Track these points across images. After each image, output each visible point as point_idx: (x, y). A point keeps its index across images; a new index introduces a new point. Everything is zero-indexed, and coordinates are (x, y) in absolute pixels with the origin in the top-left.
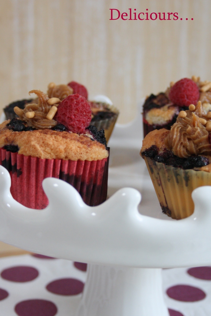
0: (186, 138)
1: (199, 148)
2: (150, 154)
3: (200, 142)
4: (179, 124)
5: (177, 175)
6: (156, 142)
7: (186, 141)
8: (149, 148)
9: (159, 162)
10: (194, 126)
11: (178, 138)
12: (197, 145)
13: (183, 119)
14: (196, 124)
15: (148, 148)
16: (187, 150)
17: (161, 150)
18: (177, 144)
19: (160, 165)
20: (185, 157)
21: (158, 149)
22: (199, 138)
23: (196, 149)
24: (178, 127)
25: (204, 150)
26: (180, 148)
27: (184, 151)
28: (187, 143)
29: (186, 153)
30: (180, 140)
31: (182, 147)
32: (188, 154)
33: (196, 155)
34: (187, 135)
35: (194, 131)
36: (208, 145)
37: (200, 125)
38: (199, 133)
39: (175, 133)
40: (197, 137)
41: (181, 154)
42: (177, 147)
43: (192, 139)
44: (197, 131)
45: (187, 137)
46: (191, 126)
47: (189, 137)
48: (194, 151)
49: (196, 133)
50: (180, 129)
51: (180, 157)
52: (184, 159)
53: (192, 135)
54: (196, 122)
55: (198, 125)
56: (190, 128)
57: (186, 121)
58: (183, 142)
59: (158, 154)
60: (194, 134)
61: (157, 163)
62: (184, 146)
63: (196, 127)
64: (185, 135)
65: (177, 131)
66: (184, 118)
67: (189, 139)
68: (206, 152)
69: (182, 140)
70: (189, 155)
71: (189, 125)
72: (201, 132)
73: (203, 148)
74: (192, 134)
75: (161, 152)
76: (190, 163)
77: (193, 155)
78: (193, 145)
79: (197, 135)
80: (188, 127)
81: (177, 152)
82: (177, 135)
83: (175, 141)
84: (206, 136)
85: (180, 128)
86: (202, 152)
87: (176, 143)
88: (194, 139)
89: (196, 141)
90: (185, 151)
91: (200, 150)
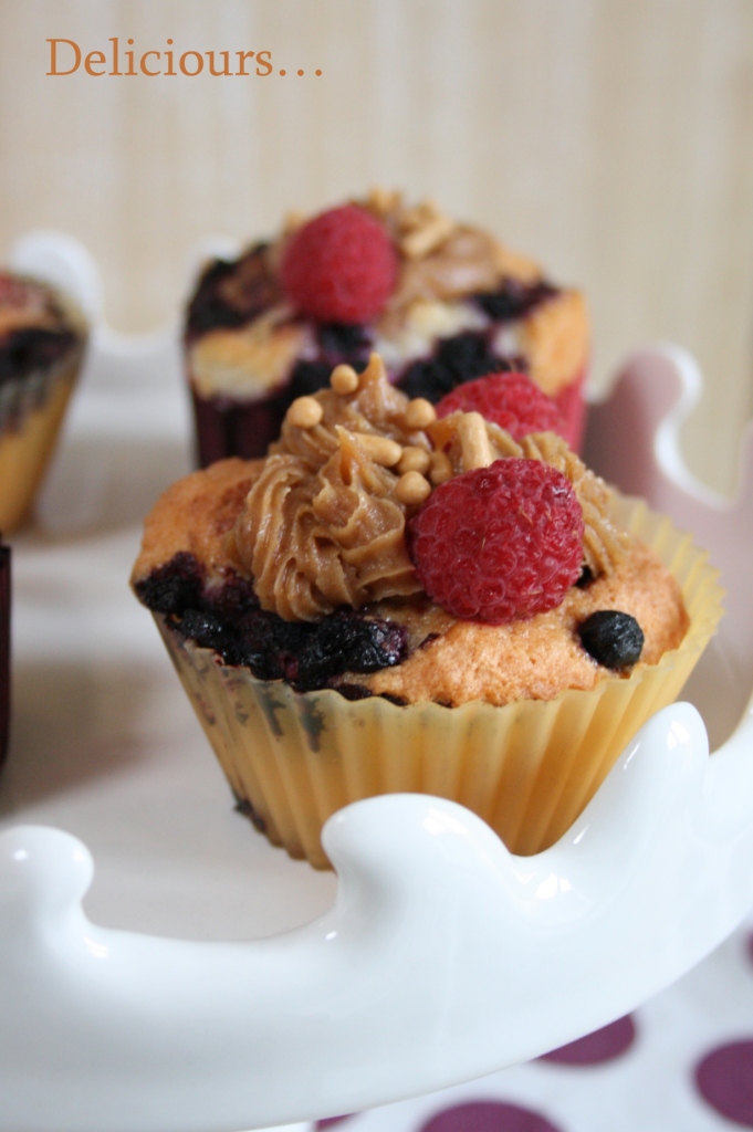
0: (311, 544)
1: (366, 581)
2: (165, 597)
3: (370, 558)
4: (286, 465)
5: (272, 706)
6: (194, 539)
7: (308, 551)
8: (165, 566)
9: (201, 643)
10: (347, 481)
11: (276, 544)
12: (356, 569)
13: (306, 437)
14: (353, 472)
15: (160, 565)
16: (314, 590)
17: (213, 573)
18: (274, 568)
19: (202, 657)
20: (308, 618)
21: (203, 567)
22: (364, 542)
23: (351, 584)
24: (281, 485)
25: (389, 593)
26: (285, 586)
27: (300, 596)
28: (316, 561)
29: (313, 604)
30: (284, 547)
31: (293, 579)
32: (318, 609)
33: (352, 606)
34: (318, 524)
35: (345, 507)
36: (403, 568)
37: (376, 474)
38: (363, 518)
39: (266, 517)
40: (355, 538)
41: (288, 610)
42: (272, 581)
43: (337, 544)
44: (357, 512)
45: (316, 531)
46: (332, 483)
47: (322, 534)
48: (348, 596)
49: (352, 522)
50: (289, 494)
51: (286, 619)
53: (337, 525)
54: (354, 463)
55: (362, 473)
56: (327, 493)
57: (316, 445)
58: (300, 561)
59: (202, 589)
60: (344, 524)
61: (188, 645)
62: (301, 576)
63: (353, 488)
64: (306, 520)
65: (273, 504)
66: (311, 430)
67: (324, 544)
68: (397, 597)
69: (295, 548)
70: (327, 612)
71: (326, 474)
72: (372, 515)
73: (384, 582)
74: (336, 520)
75: (214, 583)
76: (326, 653)
77: (341, 607)
78: (339, 568)
79: (358, 528)
80: (322, 486)
81: (272, 599)
82: (271, 526)
83: (264, 551)
84: (394, 534)
85: (288, 490)
86: (379, 598)
88: (346, 544)
89: (352, 554)
90: (307, 593)
91: (371, 588)
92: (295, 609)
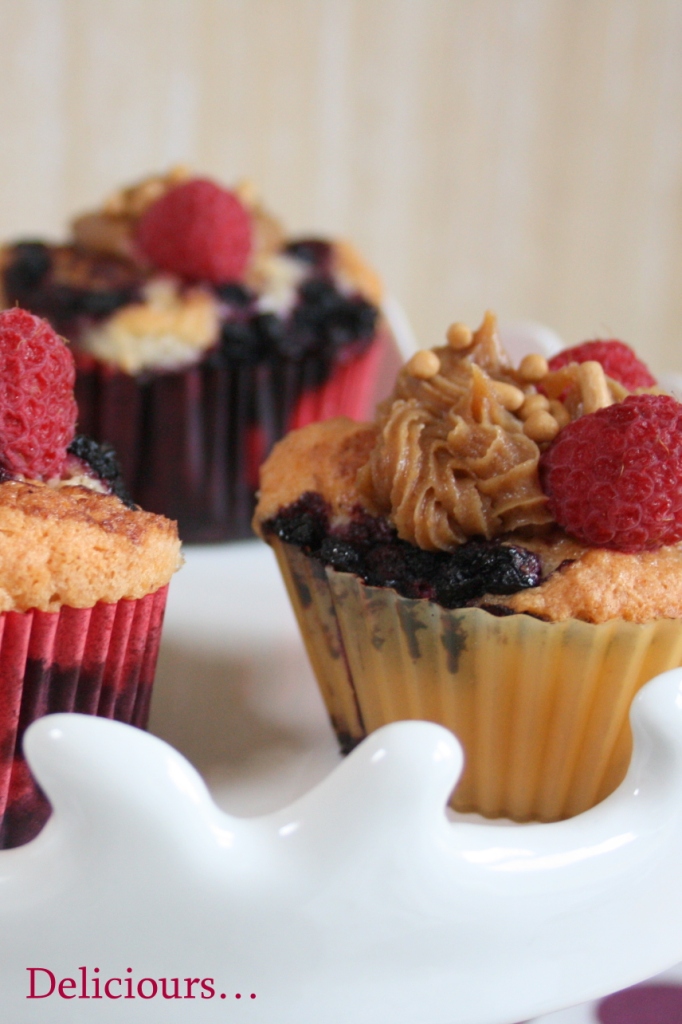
0: (449, 472)
1: (502, 510)
2: (299, 530)
3: (507, 487)
4: (413, 409)
5: (413, 626)
6: (319, 481)
7: (446, 481)
8: (292, 506)
9: (338, 568)
10: (476, 418)
11: (416, 472)
12: (492, 498)
13: (426, 386)
14: (485, 412)
15: (286, 505)
16: (451, 518)
17: (338, 511)
18: (413, 496)
19: (343, 582)
20: (444, 547)
21: (330, 507)
22: (501, 472)
23: (487, 514)
24: (413, 423)
25: (522, 522)
26: (423, 512)
27: (438, 525)
28: (453, 490)
29: (449, 532)
30: (422, 478)
31: (432, 509)
32: (454, 538)
33: (488, 537)
34: (452, 457)
35: (481, 442)
36: (537, 499)
37: (502, 415)
38: (499, 451)
39: (404, 449)
40: (493, 468)
41: (426, 537)
42: (411, 509)
43: (473, 474)
44: (494, 445)
45: (450, 464)
46: (465, 419)
47: (459, 466)
48: (483, 524)
49: (490, 452)
50: (423, 431)
51: (422, 547)
52: (438, 557)
53: (472, 456)
54: (485, 401)
55: (491, 413)
56: (461, 428)
57: (437, 393)
58: (439, 490)
59: (328, 527)
60: (482, 454)
61: (329, 571)
62: (438, 505)
63: (486, 424)
64: (442, 455)
65: (409, 439)
66: (430, 380)
67: (461, 475)
68: (530, 527)
69: (433, 478)
70: (461, 541)
71: (458, 412)
72: (507, 447)
73: (519, 511)
74: (473, 451)
75: (340, 520)
76: (465, 576)
77: (475, 537)
78: (477, 497)
79: (495, 459)
80: (453, 425)
81: (410, 528)
82: (409, 457)
83: (403, 481)
84: (530, 464)
85: (422, 426)
86: (513, 527)
87: (407, 493)
88: (482, 474)
89: (491, 483)
90: (445, 523)
91: (505, 518)
92: (432, 535)
